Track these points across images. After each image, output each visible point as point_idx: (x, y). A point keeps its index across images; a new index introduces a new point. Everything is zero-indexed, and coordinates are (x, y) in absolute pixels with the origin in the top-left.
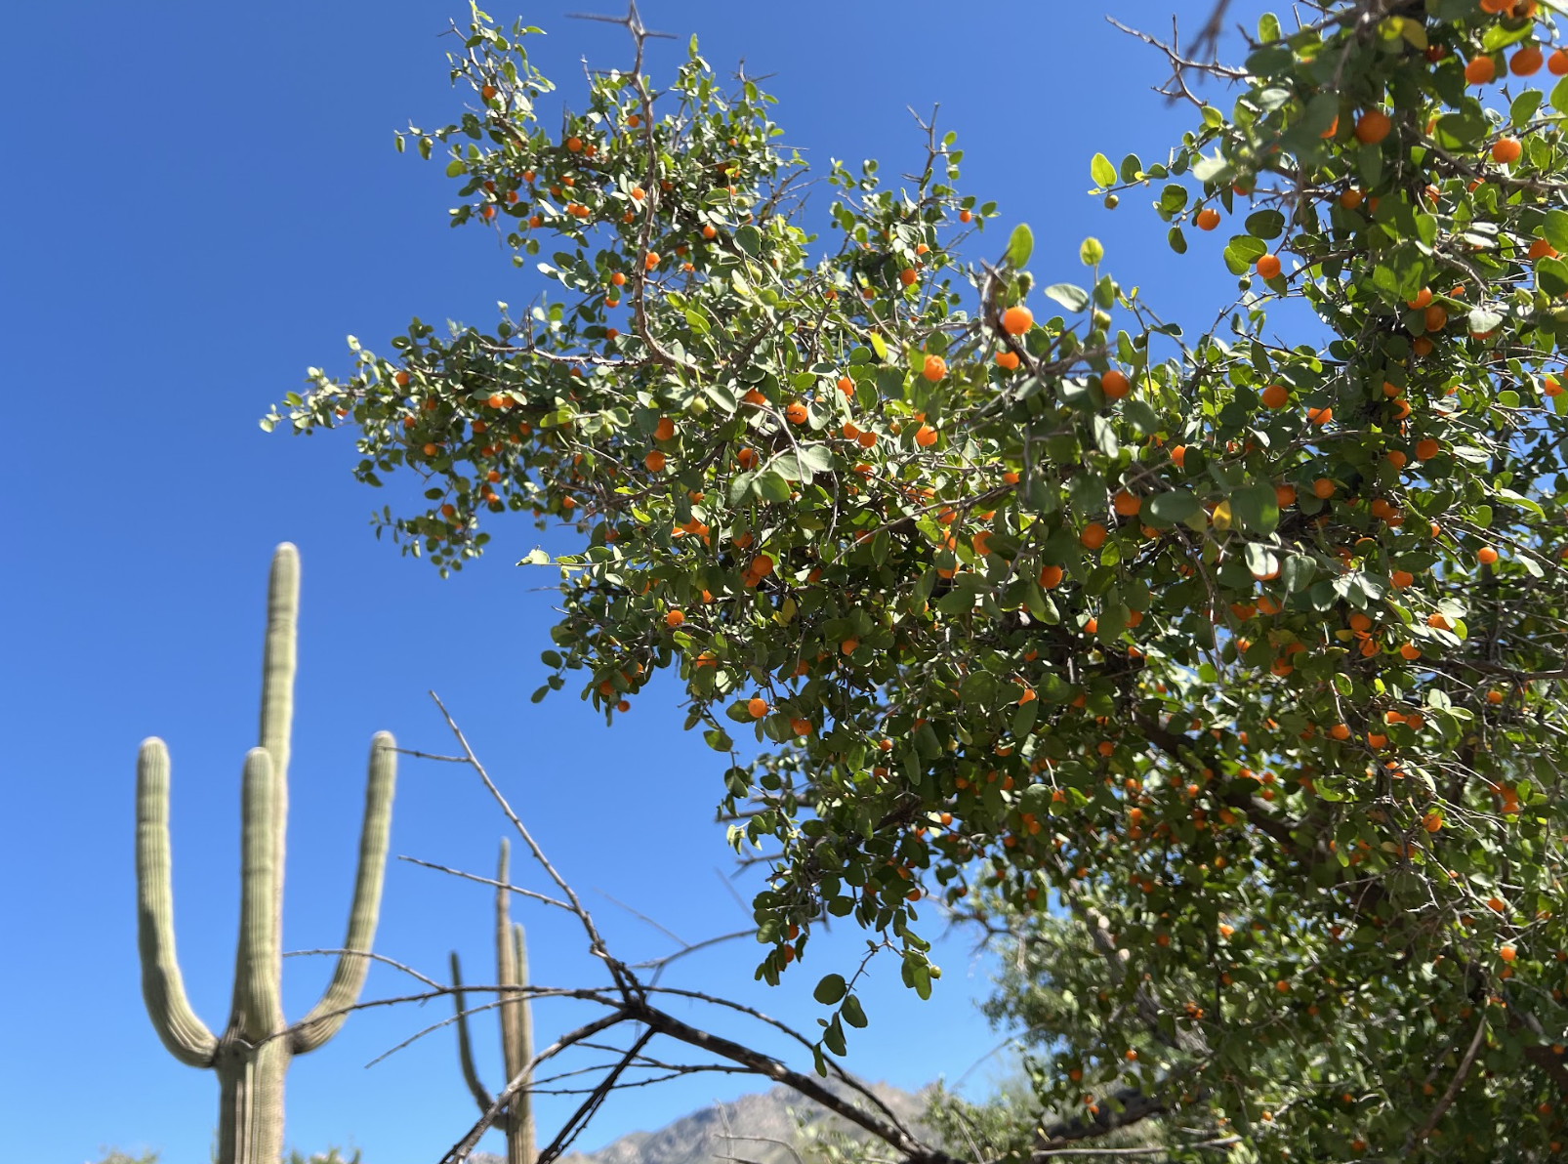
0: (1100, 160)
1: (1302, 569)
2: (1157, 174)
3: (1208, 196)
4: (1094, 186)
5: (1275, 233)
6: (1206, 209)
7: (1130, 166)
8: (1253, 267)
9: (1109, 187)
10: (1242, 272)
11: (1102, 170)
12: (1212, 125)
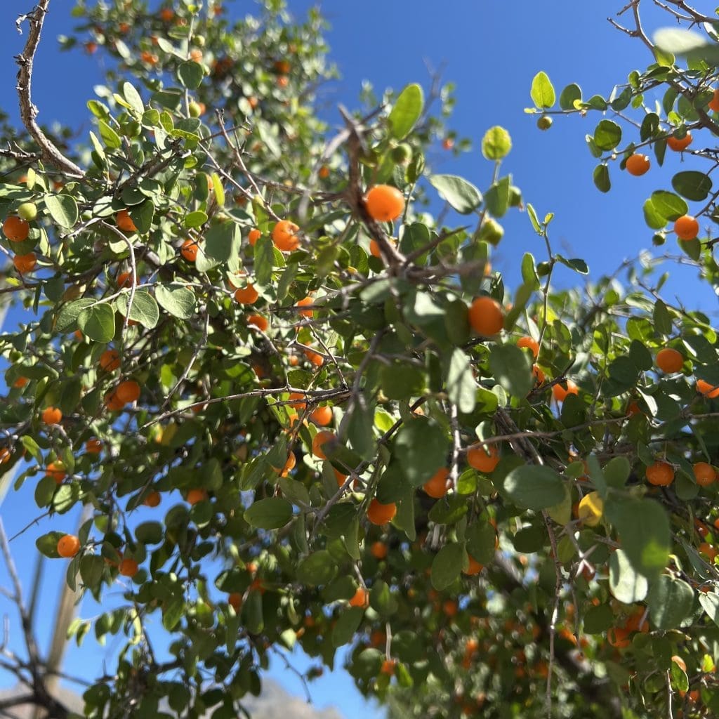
0: (542, 79)
1: (675, 599)
2: (597, 105)
3: (643, 139)
4: (532, 105)
5: (700, 196)
6: (638, 154)
7: (570, 93)
8: (670, 225)
9: (547, 109)
10: (658, 227)
11: (543, 90)
12: (663, 64)
